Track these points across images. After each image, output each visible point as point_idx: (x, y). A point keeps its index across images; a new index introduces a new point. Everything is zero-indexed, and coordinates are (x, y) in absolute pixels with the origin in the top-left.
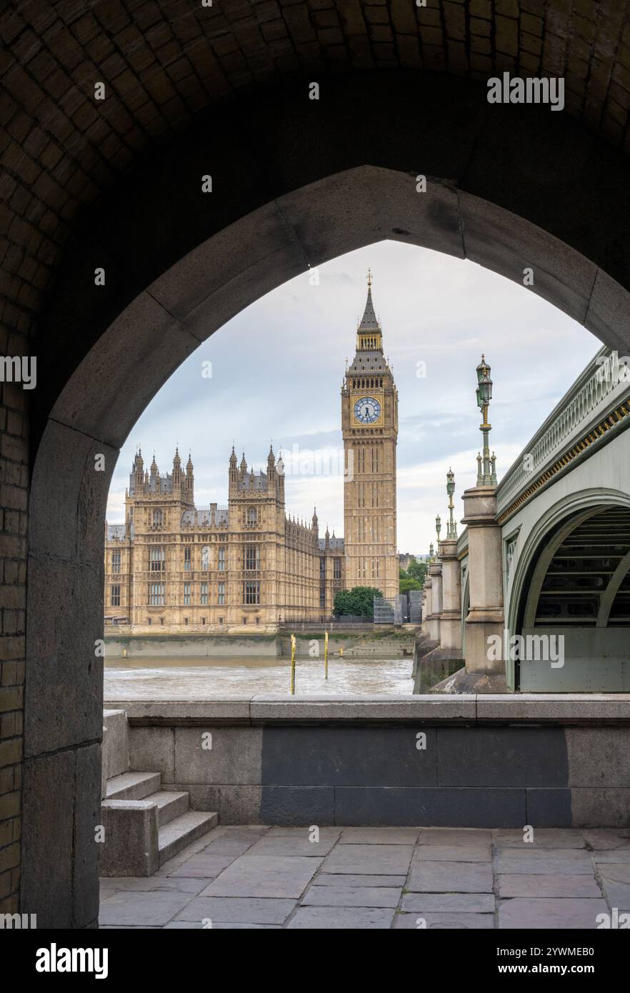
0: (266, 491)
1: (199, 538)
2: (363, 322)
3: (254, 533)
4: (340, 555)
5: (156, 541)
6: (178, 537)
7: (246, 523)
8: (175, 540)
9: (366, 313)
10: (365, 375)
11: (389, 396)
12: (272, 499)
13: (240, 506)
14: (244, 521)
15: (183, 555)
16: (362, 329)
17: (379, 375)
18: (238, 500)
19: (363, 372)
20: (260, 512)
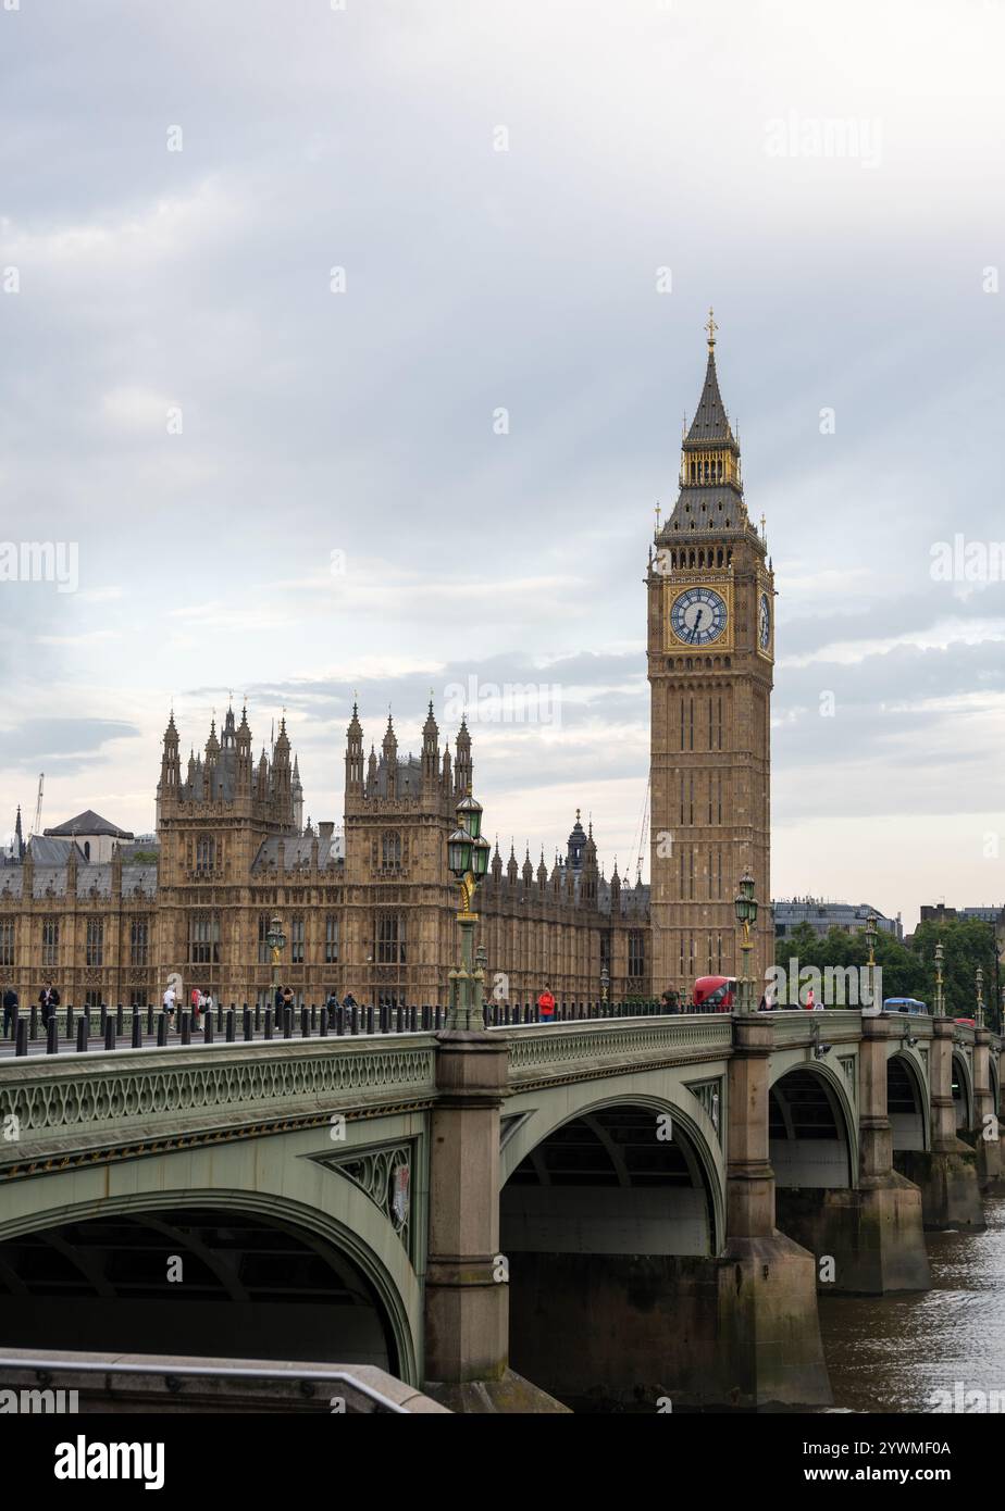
0: (419, 798)
1: (287, 895)
2: (695, 426)
3: (394, 887)
4: (642, 925)
5: (202, 902)
6: (245, 894)
7: (380, 866)
8: (238, 899)
9: (702, 406)
10: (696, 541)
11: (745, 585)
12: (430, 815)
13: (367, 830)
14: (375, 862)
15: (256, 930)
16: (694, 441)
17: (724, 541)
18: (362, 817)
19: (690, 533)
20: (406, 843)
